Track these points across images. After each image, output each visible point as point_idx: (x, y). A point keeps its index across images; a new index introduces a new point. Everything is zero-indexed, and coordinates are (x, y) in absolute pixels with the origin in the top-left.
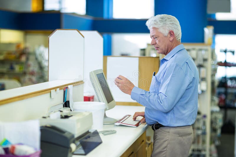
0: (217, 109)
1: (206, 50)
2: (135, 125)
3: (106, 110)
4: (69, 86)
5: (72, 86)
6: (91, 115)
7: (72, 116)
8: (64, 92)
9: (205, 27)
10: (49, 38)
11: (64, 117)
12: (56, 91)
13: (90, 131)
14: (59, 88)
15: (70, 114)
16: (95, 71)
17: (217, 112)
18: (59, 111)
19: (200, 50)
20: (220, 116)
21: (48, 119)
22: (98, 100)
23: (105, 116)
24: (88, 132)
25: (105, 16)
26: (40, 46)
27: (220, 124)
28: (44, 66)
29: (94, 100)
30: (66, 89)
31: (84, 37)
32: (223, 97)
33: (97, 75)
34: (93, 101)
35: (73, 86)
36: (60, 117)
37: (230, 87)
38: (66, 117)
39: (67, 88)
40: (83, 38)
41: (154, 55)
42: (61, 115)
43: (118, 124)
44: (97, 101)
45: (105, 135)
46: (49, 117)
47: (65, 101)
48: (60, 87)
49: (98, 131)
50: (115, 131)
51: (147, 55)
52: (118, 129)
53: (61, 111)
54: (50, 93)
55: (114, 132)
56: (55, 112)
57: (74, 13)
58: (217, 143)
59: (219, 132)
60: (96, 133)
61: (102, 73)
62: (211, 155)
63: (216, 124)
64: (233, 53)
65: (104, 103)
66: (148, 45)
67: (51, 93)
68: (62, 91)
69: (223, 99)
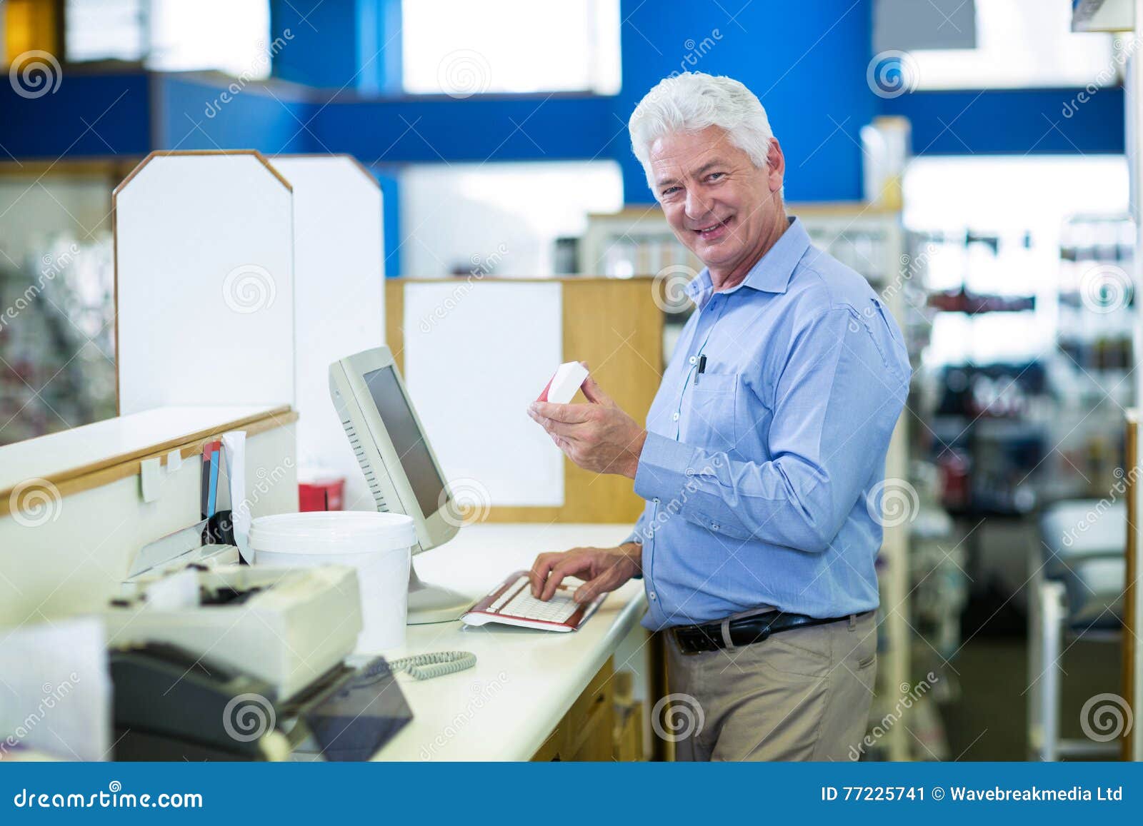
0: (937, 523)
1: (877, 237)
2: (566, 624)
3: (417, 549)
4: (229, 439)
5: (240, 435)
6: (352, 582)
7: (256, 590)
8: (206, 467)
9: (867, 121)
10: (115, 196)
11: (215, 595)
12: (164, 462)
13: (349, 663)
14: (177, 452)
15: (245, 580)
16: (355, 360)
17: (936, 539)
18: (190, 566)
19: (851, 236)
20: (951, 558)
21: (139, 608)
22: (375, 503)
23: (414, 583)
24: (341, 669)
25: (367, 83)
26: (51, 237)
27: (951, 595)
28: (77, 336)
29: (347, 501)
30: (215, 454)
31: (290, 189)
32: (959, 461)
33: (366, 376)
34: (339, 508)
35: (247, 437)
36: (195, 595)
37: (989, 415)
38: (228, 597)
39: (218, 446)
40: (288, 193)
41: (622, 269)
42: (202, 589)
43: (478, 619)
44: (370, 509)
45: (422, 678)
46: (143, 598)
47: (210, 513)
48: (183, 445)
49: (389, 659)
50: (470, 654)
51: (588, 271)
52: (480, 645)
53: (202, 568)
54: (134, 478)
55: (462, 663)
56: (167, 573)
57: (211, 74)
58: (945, 690)
59: (948, 633)
60: (380, 670)
61: (391, 367)
62: (913, 751)
63: (937, 596)
64: (993, 243)
65: (408, 519)
66: (594, 218)
67: (140, 475)
68: (195, 465)
69: (960, 474)
